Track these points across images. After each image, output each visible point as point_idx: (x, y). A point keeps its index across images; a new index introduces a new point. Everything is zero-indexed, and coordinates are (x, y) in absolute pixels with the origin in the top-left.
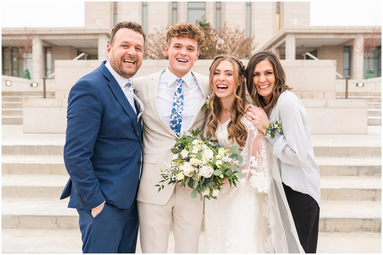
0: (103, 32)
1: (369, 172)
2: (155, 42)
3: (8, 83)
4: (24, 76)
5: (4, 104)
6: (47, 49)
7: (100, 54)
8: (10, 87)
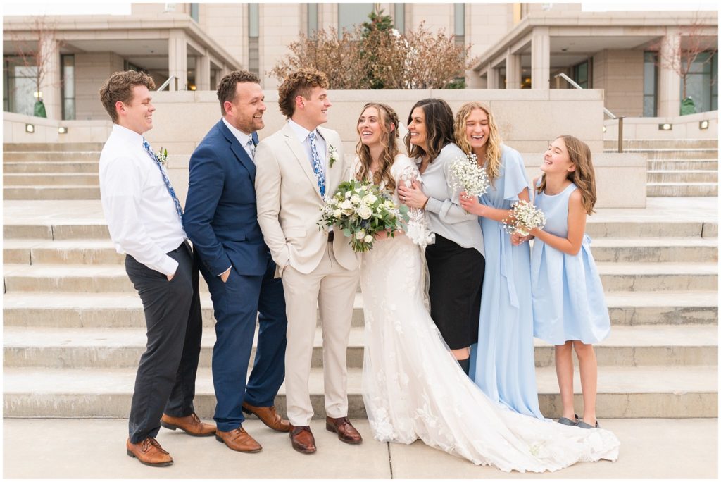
0: (177, 25)
1: (632, 257)
2: (299, 55)
3: (30, 128)
4: (35, 111)
5: (24, 165)
6: (65, 58)
7: (172, 67)
8: (32, 135)
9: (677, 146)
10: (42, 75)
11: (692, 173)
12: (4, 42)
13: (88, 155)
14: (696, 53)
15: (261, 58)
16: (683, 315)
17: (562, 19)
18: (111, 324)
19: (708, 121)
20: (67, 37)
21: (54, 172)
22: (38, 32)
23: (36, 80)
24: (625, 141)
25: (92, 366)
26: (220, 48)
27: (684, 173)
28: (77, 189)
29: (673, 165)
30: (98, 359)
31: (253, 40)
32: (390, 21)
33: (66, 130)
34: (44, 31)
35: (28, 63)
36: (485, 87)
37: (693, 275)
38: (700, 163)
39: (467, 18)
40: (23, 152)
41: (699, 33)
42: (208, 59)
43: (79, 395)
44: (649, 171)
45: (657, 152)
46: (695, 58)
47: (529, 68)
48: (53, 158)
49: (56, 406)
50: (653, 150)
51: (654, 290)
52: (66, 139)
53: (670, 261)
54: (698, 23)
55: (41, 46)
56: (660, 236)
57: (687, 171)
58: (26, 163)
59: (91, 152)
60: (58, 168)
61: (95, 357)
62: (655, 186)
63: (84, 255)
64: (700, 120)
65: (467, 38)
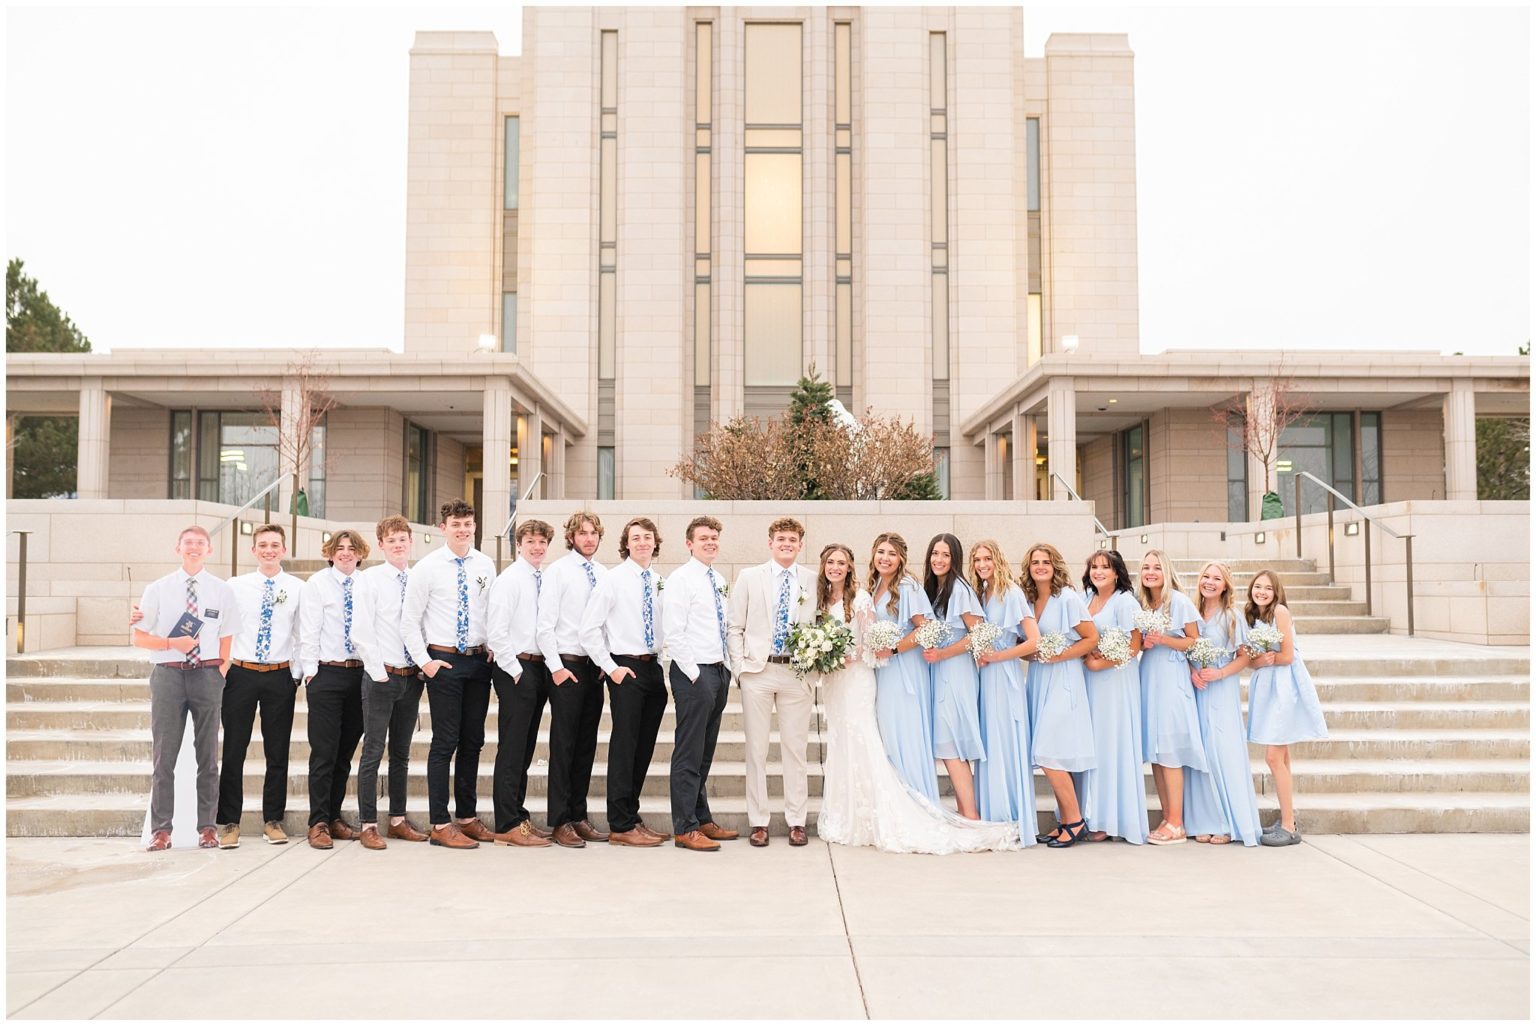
0: (497, 371)
7: (488, 434)
15: (618, 414)
17: (1094, 365)
19: (1264, 533)
20: (322, 387)
22: (278, 378)
26: (557, 402)
31: (606, 385)
32: (829, 390)
39: (953, 352)
42: (540, 418)
55: (284, 399)
64: (1258, 531)
65: (953, 384)
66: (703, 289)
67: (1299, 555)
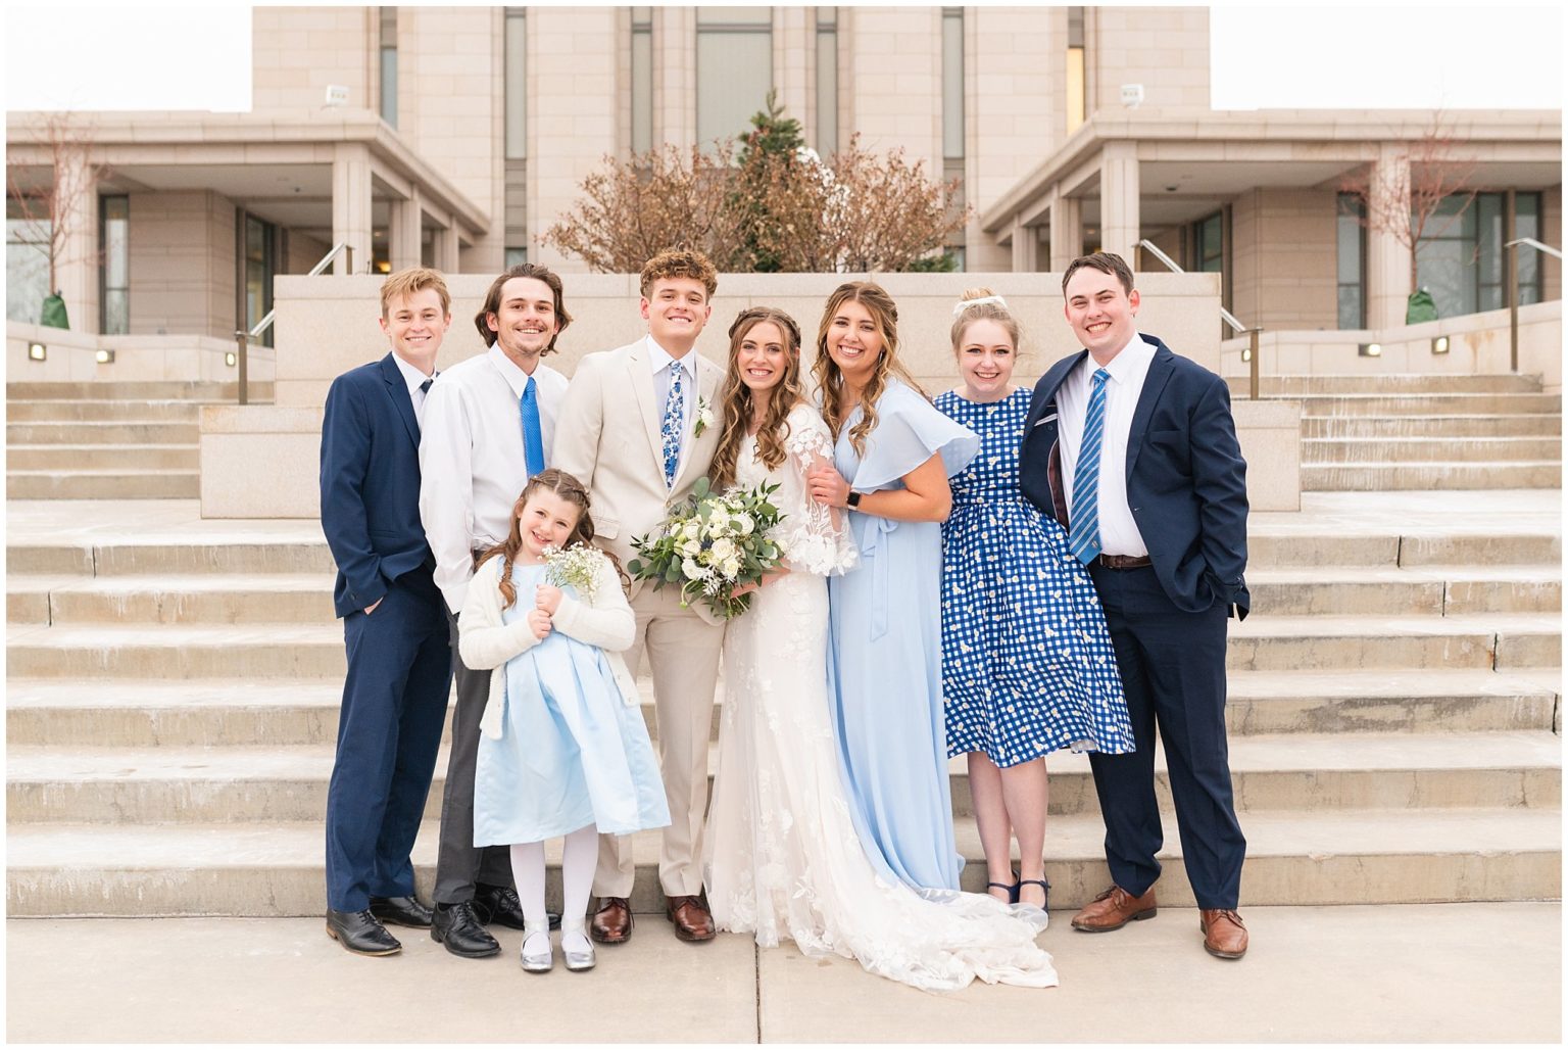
0: (350, 134)
2: (604, 202)
3: (37, 352)
4: (43, 316)
5: (27, 427)
6: (109, 202)
7: (339, 222)
8: (41, 365)
9: (1380, 389)
10: (61, 238)
11: (1406, 443)
12: (9, 167)
13: (163, 406)
14: (1437, 198)
15: (531, 205)
16: (1345, 713)
17: (1165, 125)
18: (215, 739)
19: (1447, 338)
20: (114, 158)
21: (91, 442)
22: (52, 146)
23: (47, 249)
24: (1263, 378)
25: (178, 818)
26: (445, 184)
27: (1389, 443)
28: (139, 477)
29: (1370, 427)
30: (189, 804)
31: (515, 167)
33: (112, 356)
34: (67, 145)
35: (31, 214)
36: (1009, 268)
37: (1369, 638)
38: (1424, 423)
39: (969, 122)
40: (25, 402)
41: (1441, 155)
42: (417, 206)
43: (153, 871)
44: (1303, 440)
45: (1338, 400)
46: (1433, 210)
47: (1097, 226)
48: (89, 412)
49: (106, 893)
50: (1330, 396)
51: (1296, 668)
52: (112, 375)
53: (1331, 612)
54: (1440, 134)
55: (60, 176)
56: (1317, 564)
57: (1399, 439)
58: (32, 423)
59: (169, 401)
60: (100, 434)
61: (184, 800)
62: (1329, 469)
63: (160, 606)
64: (1436, 335)
65: (970, 164)
66: (642, 40)
67: (1514, 366)
